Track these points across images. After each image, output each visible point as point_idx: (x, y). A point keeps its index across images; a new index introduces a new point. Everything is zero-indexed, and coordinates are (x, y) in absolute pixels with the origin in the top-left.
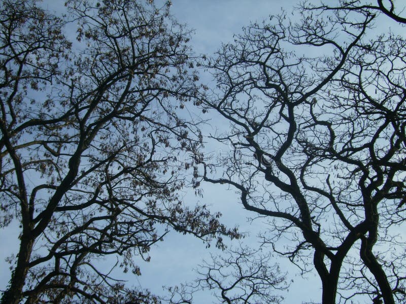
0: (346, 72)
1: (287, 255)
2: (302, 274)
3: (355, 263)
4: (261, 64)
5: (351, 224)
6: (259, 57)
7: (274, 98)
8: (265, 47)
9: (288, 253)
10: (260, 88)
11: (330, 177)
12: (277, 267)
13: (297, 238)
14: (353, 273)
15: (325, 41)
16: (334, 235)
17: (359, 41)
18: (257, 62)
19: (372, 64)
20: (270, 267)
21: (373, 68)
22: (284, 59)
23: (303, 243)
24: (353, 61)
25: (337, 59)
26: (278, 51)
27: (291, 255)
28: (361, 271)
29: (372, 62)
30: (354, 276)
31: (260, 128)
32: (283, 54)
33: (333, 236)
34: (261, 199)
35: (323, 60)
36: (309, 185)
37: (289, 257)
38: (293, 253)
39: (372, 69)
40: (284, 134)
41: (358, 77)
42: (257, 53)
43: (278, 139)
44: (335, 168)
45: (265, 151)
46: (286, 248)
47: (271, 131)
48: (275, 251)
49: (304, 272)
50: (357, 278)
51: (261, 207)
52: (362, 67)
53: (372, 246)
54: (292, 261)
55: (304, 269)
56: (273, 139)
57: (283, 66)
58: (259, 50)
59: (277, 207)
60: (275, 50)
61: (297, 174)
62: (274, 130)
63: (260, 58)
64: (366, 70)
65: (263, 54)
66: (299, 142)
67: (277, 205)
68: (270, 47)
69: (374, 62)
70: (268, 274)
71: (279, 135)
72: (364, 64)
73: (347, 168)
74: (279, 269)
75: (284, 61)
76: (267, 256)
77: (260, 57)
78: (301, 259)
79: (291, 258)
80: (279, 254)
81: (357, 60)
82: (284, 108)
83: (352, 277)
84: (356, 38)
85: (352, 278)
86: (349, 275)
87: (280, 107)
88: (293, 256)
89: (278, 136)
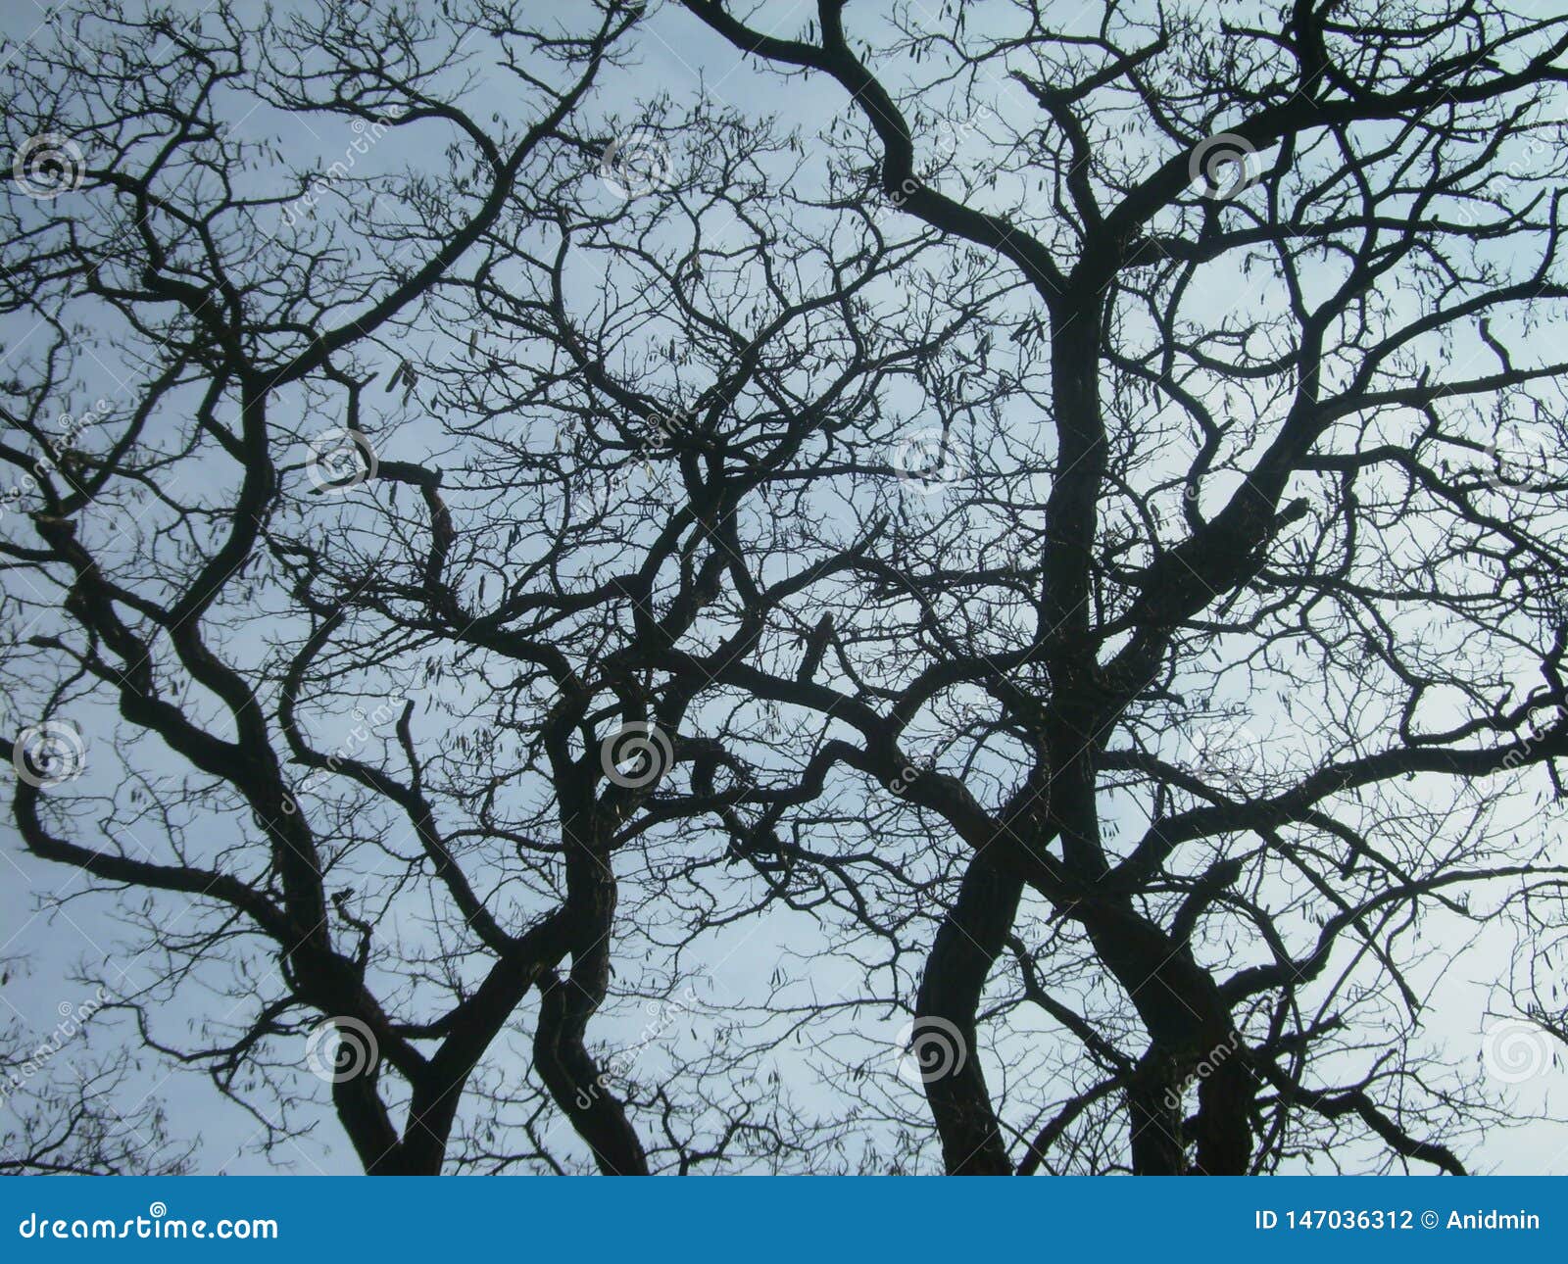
0: (500, 250)
1: (205, 1062)
2: (268, 1146)
3: (500, 1094)
4: (124, 183)
5: (498, 922)
6: (114, 153)
7: (170, 344)
8: (148, 109)
9: (206, 1054)
10: (110, 295)
11: (414, 713)
12: (151, 1119)
13: (250, 984)
14: (490, 1137)
15: (420, 105)
16: (418, 968)
17: (567, 119)
18: (105, 177)
19: (614, 221)
20: (118, 1119)
21: (614, 239)
22: (232, 171)
23: (280, 1007)
24: (532, 203)
25: (461, 187)
26: (210, 131)
27: (221, 1060)
28: (529, 1127)
29: (612, 216)
30: (496, 1151)
31: (101, 479)
32: (227, 149)
33: (414, 976)
34: (106, 810)
35: (399, 186)
36: (318, 747)
37: (214, 1070)
38: (233, 1052)
39: (612, 245)
40: (209, 513)
41: (548, 275)
42: (109, 133)
43: (181, 532)
44: (431, 671)
45: (124, 585)
46: (198, 1027)
47: (150, 493)
48: (148, 1042)
49: (278, 1135)
50: (509, 1160)
51: (103, 847)
52: (566, 232)
53: (586, 1017)
54: (224, 1088)
55: (279, 1124)
56: (159, 532)
57: (227, 203)
58: (120, 120)
59: (179, 847)
60: (197, 129)
61: (268, 696)
62: (164, 490)
63: (118, 159)
64: (589, 245)
65: (136, 140)
66: (277, 551)
67: (176, 836)
68: (169, 109)
69: (623, 214)
70: (110, 1147)
71: (184, 512)
72: (577, 220)
73: (482, 674)
74: (163, 1126)
75: (232, 182)
76: (109, 1066)
77: (122, 153)
78: (267, 1081)
79: (222, 1076)
80: (166, 1057)
81: (548, 201)
82: (222, 396)
83: (488, 1155)
84: (557, 103)
85: (488, 1161)
86: (476, 1144)
87: (205, 385)
88: (232, 1065)
89: (183, 518)
